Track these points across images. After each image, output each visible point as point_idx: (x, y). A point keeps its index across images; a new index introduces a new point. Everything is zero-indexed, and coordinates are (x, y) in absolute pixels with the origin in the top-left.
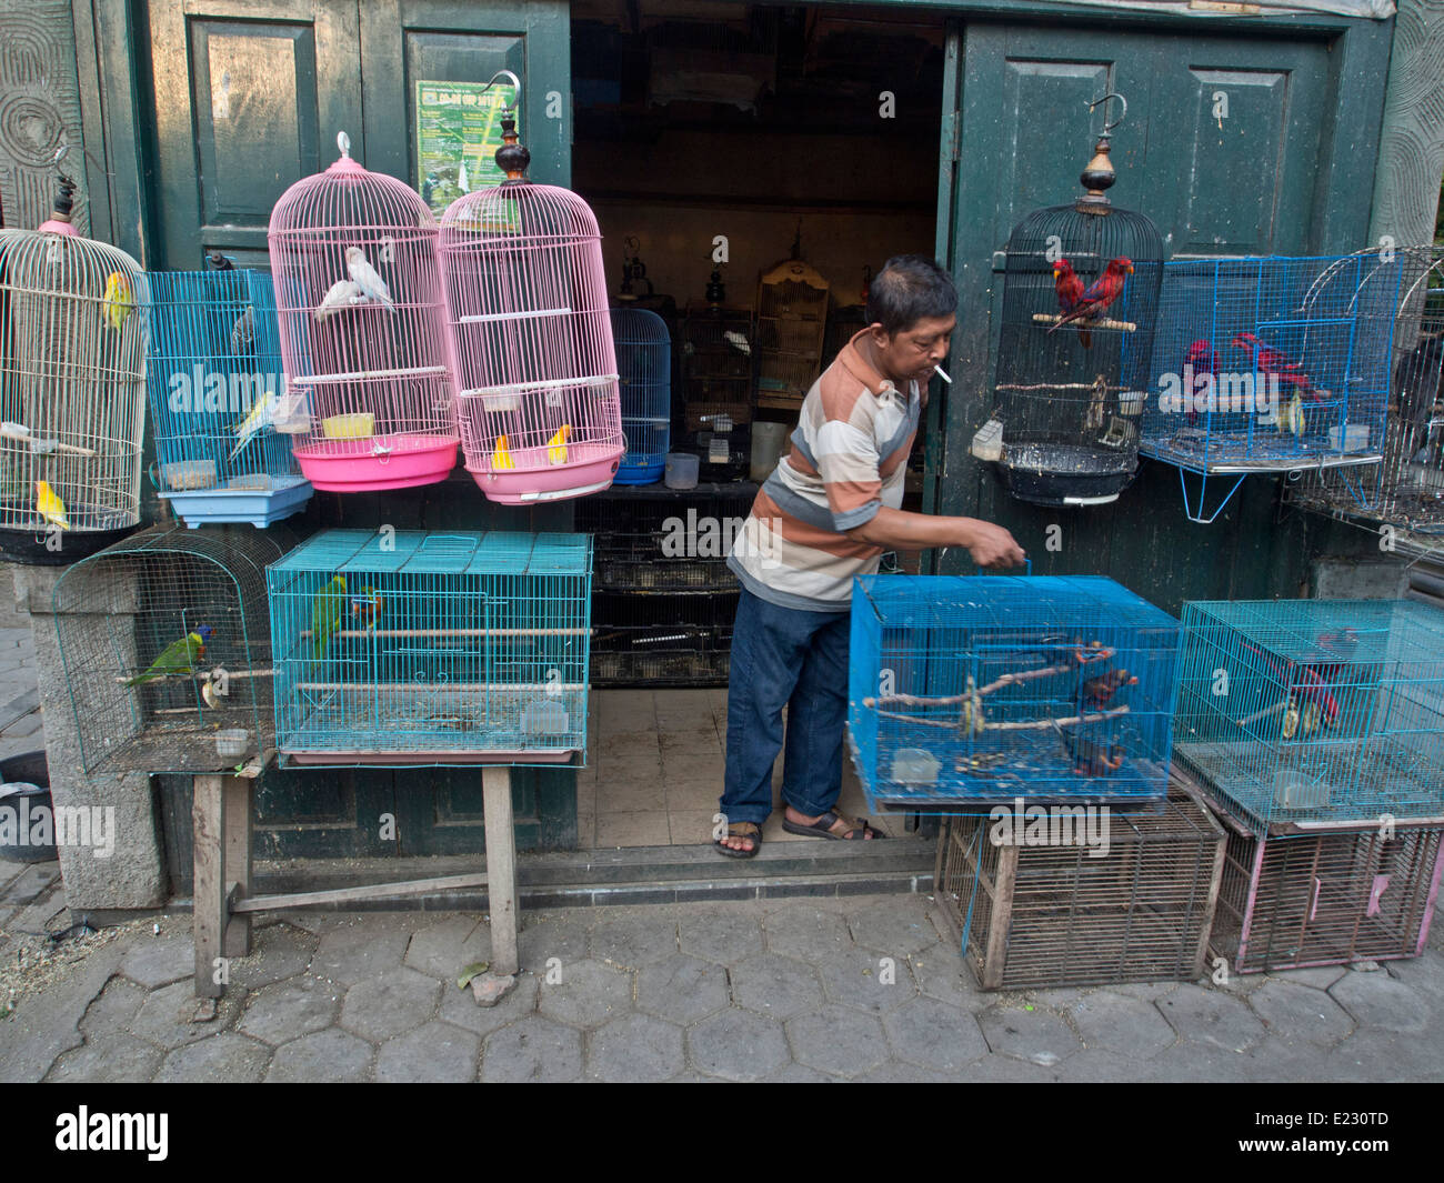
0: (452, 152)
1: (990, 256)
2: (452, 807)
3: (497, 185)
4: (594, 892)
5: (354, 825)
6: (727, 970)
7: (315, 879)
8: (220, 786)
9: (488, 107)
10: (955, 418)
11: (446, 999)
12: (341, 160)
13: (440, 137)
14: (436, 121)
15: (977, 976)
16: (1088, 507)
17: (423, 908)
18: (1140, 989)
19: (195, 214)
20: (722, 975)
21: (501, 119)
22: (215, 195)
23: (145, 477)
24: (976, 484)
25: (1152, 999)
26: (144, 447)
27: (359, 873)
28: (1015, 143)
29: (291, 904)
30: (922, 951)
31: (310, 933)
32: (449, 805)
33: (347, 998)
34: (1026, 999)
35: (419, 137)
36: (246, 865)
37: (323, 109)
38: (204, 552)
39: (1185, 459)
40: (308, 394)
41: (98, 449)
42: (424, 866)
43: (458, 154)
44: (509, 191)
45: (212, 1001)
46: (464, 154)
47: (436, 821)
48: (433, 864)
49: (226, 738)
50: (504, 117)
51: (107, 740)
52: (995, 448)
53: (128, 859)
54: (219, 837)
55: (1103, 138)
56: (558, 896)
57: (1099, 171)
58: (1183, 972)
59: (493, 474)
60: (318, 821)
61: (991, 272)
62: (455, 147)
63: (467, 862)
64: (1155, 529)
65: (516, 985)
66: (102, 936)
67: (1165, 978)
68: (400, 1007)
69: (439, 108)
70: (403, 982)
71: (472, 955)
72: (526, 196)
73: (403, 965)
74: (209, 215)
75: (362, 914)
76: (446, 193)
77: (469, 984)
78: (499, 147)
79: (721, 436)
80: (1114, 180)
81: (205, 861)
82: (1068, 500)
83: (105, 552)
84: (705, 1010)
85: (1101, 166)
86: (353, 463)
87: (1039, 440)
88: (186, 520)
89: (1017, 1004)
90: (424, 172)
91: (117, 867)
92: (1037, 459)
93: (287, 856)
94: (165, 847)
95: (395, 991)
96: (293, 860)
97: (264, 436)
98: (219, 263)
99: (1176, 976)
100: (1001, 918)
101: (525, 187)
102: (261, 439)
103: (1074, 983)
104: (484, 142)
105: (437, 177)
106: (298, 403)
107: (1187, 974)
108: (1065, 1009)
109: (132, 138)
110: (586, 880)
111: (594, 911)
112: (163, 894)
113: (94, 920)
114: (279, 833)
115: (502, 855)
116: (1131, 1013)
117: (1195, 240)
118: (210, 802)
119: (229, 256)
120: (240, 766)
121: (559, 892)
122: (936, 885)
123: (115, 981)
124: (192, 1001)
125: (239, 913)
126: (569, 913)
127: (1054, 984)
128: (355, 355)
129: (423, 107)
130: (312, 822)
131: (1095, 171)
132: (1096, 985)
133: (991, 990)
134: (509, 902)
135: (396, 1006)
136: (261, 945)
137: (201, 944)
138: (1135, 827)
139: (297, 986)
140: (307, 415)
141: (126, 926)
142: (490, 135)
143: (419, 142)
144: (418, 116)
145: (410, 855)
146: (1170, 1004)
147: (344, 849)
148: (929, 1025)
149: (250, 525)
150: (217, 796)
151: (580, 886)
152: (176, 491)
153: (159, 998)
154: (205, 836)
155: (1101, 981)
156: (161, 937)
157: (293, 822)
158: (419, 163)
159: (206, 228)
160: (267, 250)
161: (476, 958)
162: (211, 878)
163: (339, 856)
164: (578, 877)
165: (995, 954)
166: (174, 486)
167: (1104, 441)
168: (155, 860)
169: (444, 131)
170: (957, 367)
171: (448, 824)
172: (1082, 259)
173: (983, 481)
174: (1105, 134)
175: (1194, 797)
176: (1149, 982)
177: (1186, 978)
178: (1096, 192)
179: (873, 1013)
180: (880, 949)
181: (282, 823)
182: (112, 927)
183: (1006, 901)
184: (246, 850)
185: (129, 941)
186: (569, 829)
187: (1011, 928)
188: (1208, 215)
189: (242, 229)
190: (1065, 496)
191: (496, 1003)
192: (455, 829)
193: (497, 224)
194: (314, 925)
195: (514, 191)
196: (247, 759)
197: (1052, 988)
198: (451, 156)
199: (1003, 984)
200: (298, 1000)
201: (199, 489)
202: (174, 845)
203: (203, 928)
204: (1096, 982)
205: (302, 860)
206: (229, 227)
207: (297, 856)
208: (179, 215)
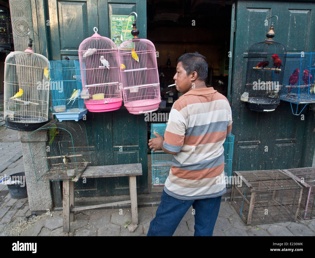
0: (119, 32)
1: (243, 54)
2: (119, 184)
3: (131, 39)
4: (153, 203)
5: (96, 189)
6: (186, 222)
7: (88, 202)
8: (69, 183)
9: (127, 21)
10: (235, 92)
11: (122, 231)
12: (95, 34)
13: (117, 28)
14: (115, 24)
15: (245, 222)
16: (269, 112)
17: (113, 208)
18: (282, 224)
19: (59, 47)
20: (185, 223)
21: (133, 24)
22: (63, 43)
23: (49, 110)
24: (240, 106)
25: (286, 226)
26: (49, 103)
27: (98, 201)
28: (248, 27)
29: (85, 209)
30: (231, 216)
31: (87, 215)
32: (118, 184)
33: (98, 231)
34: (257, 227)
35: (111, 28)
36: (73, 200)
37: (89, 22)
38: (63, 128)
39: (292, 100)
40: (89, 89)
41: (40, 103)
42: (113, 199)
43: (121, 32)
44: (134, 41)
45: (67, 233)
46: (122, 32)
47: (115, 188)
48: (115, 198)
49: (70, 172)
50: (133, 23)
51: (40, 171)
52: (247, 99)
53: (44, 199)
54: (69, 194)
55: (272, 26)
56: (144, 205)
57: (271, 34)
58: (292, 219)
59: (132, 107)
60: (88, 189)
61: (243, 58)
62: (120, 30)
63: (123, 197)
64: (280, 116)
65: (138, 227)
66: (39, 217)
67: (288, 221)
68: (112, 233)
69: (116, 21)
70: (111, 227)
71: (126, 220)
72: (139, 41)
73: (110, 223)
74: (62, 47)
75: (99, 210)
76: (118, 41)
77: (127, 227)
78: (132, 30)
79: (171, 96)
80: (275, 35)
81: (65, 200)
82: (265, 110)
83: (39, 129)
84: (183, 232)
85: (271, 32)
86: (100, 105)
87: (254, 96)
88: (59, 119)
89: (255, 228)
90: (113, 36)
91: (42, 201)
92: (253, 100)
93: (81, 197)
94: (53, 196)
95: (109, 229)
96: (82, 198)
97: (78, 99)
98: (66, 59)
99: (291, 221)
100: (251, 208)
101: (138, 39)
102: (77, 100)
103: (268, 223)
104: (127, 29)
105: (116, 38)
106: (86, 92)
107: (293, 220)
108: (266, 229)
109: (45, 29)
110: (150, 201)
111: (153, 208)
112: (52, 207)
113: (36, 213)
114: (79, 191)
115: (135, 197)
116: (282, 230)
117: (290, 49)
118: (67, 186)
119: (69, 57)
120: (73, 178)
121: (145, 204)
122: (231, 200)
123: (43, 228)
124: (63, 233)
125: (72, 212)
126: (147, 209)
127: (263, 223)
128: (97, 80)
129: (112, 21)
130: (86, 189)
131: (270, 34)
132: (272, 223)
133: (249, 225)
134: (136, 208)
135: (110, 233)
136: (76, 219)
137: (64, 219)
138: (282, 186)
139: (86, 228)
140: (89, 94)
141: (44, 215)
142: (128, 27)
143: (111, 29)
144: (111, 23)
145: (109, 196)
146: (290, 227)
147: (94, 195)
148: (236, 234)
149: (74, 121)
150: (68, 185)
151: (149, 202)
152: (57, 113)
153: (54, 232)
154: (65, 194)
155: (274, 222)
156: (53, 217)
157: (82, 189)
158: (111, 34)
159: (62, 50)
160: (78, 55)
161: (127, 220)
162: (67, 204)
163: (93, 196)
164: (149, 200)
165: (249, 217)
166: (56, 112)
167: (270, 96)
168: (51, 199)
169: (117, 27)
170: (235, 80)
171: (118, 188)
172: (264, 54)
173: (241, 106)
174: (272, 25)
175: (293, 178)
176: (284, 222)
177: (293, 221)
178: (270, 38)
179: (222, 232)
180: (221, 216)
181: (80, 189)
182: (41, 215)
183: (252, 204)
184: (73, 196)
185: (45, 218)
186: (146, 189)
187: (253, 211)
188: (292, 43)
189: (70, 50)
190: (264, 109)
191: (134, 231)
192: (119, 189)
193: (129, 48)
194: (88, 213)
195: (136, 40)
196: (74, 177)
197: (262, 224)
198: (119, 33)
199: (251, 224)
200: (87, 232)
201: (62, 112)
202: (55, 195)
203: (65, 216)
204: (272, 222)
205: (84, 198)
206: (67, 50)
207: (83, 197)
208: (55, 47)
